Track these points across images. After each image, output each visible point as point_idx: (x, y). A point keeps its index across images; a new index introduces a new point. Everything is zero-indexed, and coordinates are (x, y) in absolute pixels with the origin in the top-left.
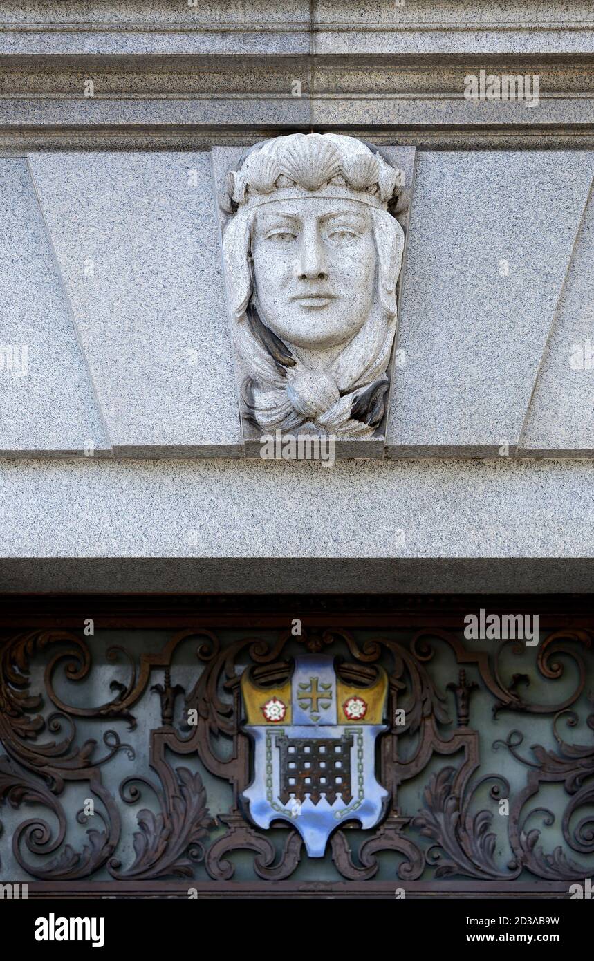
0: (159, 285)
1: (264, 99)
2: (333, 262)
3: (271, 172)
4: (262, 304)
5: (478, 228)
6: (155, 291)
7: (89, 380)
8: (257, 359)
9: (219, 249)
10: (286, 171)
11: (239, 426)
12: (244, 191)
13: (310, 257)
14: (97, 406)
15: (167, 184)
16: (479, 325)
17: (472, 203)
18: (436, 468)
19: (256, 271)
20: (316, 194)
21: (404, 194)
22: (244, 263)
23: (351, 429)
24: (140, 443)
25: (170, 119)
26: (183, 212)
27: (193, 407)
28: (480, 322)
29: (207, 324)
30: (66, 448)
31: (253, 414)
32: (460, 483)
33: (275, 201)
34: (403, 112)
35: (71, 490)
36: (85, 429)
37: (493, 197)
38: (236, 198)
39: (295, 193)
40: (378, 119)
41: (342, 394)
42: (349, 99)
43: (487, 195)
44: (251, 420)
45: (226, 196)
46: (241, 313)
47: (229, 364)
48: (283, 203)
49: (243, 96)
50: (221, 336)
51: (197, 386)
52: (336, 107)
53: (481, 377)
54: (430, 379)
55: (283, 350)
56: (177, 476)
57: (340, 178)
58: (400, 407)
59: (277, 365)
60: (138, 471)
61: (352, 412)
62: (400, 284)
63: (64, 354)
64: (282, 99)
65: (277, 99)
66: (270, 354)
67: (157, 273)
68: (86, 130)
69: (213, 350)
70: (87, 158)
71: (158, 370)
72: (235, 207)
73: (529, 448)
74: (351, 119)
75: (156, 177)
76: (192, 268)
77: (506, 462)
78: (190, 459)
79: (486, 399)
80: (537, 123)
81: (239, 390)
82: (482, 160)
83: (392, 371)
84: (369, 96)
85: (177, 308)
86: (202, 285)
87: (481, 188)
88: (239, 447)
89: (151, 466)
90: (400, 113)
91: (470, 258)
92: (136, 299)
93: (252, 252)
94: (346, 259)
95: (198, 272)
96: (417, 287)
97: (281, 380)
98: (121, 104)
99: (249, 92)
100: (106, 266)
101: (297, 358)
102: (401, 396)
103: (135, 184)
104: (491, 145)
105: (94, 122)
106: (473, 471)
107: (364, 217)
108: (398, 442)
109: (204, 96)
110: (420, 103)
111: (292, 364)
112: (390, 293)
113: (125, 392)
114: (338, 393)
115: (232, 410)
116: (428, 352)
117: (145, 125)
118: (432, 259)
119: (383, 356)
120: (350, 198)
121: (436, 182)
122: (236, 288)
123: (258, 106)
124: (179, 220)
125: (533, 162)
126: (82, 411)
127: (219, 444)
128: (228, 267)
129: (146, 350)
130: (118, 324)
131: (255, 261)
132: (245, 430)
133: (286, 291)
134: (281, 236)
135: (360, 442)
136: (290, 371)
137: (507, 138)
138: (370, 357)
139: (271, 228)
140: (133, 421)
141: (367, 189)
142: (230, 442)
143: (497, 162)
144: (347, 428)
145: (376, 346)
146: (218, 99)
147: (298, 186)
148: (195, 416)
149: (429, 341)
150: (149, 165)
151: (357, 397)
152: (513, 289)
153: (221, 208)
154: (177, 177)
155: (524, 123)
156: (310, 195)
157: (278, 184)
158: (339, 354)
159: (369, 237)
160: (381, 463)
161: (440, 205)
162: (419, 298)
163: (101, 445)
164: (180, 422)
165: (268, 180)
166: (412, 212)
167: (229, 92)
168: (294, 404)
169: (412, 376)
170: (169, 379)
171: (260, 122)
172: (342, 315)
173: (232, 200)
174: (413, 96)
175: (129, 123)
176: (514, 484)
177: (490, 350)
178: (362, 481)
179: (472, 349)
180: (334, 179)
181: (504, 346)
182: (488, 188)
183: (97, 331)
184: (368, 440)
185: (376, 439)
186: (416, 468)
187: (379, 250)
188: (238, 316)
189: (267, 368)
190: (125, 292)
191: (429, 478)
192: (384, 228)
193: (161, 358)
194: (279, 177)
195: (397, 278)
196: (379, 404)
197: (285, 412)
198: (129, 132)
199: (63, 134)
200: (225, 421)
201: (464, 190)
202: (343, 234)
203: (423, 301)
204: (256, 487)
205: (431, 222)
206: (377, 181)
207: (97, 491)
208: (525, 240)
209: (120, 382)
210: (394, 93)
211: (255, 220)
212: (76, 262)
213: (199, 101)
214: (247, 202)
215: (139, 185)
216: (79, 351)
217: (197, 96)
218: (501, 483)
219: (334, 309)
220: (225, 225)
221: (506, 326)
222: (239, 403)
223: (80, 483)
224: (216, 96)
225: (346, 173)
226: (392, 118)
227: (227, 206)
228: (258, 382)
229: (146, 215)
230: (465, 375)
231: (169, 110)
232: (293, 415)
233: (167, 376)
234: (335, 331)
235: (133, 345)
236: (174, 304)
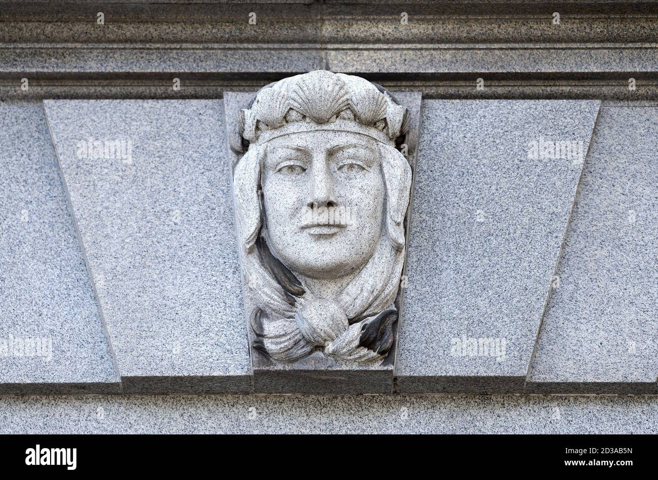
0: (170, 223)
1: (275, 49)
2: (341, 192)
3: (281, 106)
4: (271, 234)
5: (484, 170)
6: (167, 228)
7: (100, 316)
8: (266, 289)
9: (229, 188)
10: (296, 104)
11: (248, 357)
12: (254, 127)
13: (319, 186)
14: (106, 339)
15: (180, 129)
16: (486, 261)
17: (477, 147)
18: (444, 403)
19: (266, 203)
20: (325, 127)
21: (411, 134)
22: (254, 195)
23: (360, 357)
24: (149, 374)
25: (184, 67)
26: (195, 155)
27: (202, 338)
28: (487, 258)
29: (218, 259)
30: (75, 381)
31: (262, 342)
32: (469, 418)
33: (285, 135)
34: (409, 62)
35: (79, 425)
36: (94, 362)
37: (498, 141)
38: (248, 135)
39: (304, 126)
40: (385, 67)
41: (352, 322)
42: (357, 49)
43: (492, 139)
44: (259, 348)
45: (237, 135)
46: (251, 244)
47: (239, 298)
48: (293, 136)
49: (255, 46)
50: (232, 271)
51: (206, 318)
52: (345, 57)
53: (488, 310)
54: (438, 312)
55: (293, 280)
56: (186, 411)
57: (348, 112)
58: (408, 339)
59: (286, 294)
60: (147, 407)
61: (361, 339)
62: (408, 219)
63: (75, 290)
64: (293, 49)
65: (288, 49)
66: (279, 283)
67: (168, 212)
68: (102, 79)
69: (223, 284)
70: (102, 104)
71: (168, 303)
72: (245, 145)
73: (537, 381)
74: (359, 67)
75: (169, 122)
76: (204, 207)
77: (515, 397)
78: (199, 394)
79: (494, 331)
80: (539, 71)
81: (248, 320)
82: (486, 107)
83: (400, 302)
84: (377, 46)
85: (188, 244)
86: (213, 223)
87: (486, 133)
88: (247, 378)
89: (160, 402)
90: (406, 63)
91: (476, 198)
92: (147, 235)
93: (262, 185)
94: (355, 190)
95: (209, 210)
96: (424, 224)
97: (290, 310)
98: (136, 53)
99: (260, 42)
100: (118, 205)
101: (306, 288)
102: (410, 329)
103: (148, 128)
104: (494, 95)
105: (109, 69)
106: (481, 406)
107: (372, 151)
108: (407, 373)
109: (216, 46)
110: (425, 53)
111: (301, 293)
112: (398, 224)
113: (136, 324)
114: (347, 321)
115: (241, 341)
116: (435, 286)
117: (159, 73)
118: (439, 199)
119: (391, 287)
120: (358, 131)
121: (441, 127)
122: (246, 220)
123: (269, 56)
124: (191, 162)
125: (536, 109)
126: (92, 344)
127: (228, 374)
128: (238, 201)
129: (156, 284)
130: (130, 260)
131: (265, 194)
132: (254, 359)
133: (295, 220)
134: (291, 168)
135: (369, 371)
136: (300, 300)
137: (510, 88)
138: (379, 287)
139: (281, 160)
140: (142, 352)
141: (375, 124)
142: (239, 373)
143: (500, 109)
144: (356, 356)
145: (385, 275)
146: (230, 49)
147: (308, 120)
148: (204, 348)
149: (437, 276)
150: (162, 111)
151: (366, 325)
152: (518, 226)
153: (233, 149)
154: (189, 122)
155: (527, 71)
156: (319, 128)
157: (288, 118)
158: (348, 284)
159: (378, 171)
160: (390, 398)
161: (446, 149)
162: (426, 235)
163: (110, 378)
164: (189, 354)
165: (278, 114)
166: (419, 155)
167: (241, 41)
168: (303, 331)
169: (420, 309)
170: (179, 312)
171: (271, 70)
172: (351, 244)
173: (243, 139)
174: (419, 46)
175: (143, 71)
176: (523, 420)
177: (497, 284)
178: (371, 416)
179: (480, 284)
180: (342, 113)
181: (512, 280)
182: (493, 132)
183: (108, 267)
184: (377, 369)
185: (385, 368)
186: (425, 403)
187: (388, 183)
188: (248, 247)
189: (276, 297)
190: (136, 230)
191: (438, 413)
192: (392, 161)
193: (171, 291)
194: (288, 112)
195: (405, 211)
196: (388, 333)
197: (294, 339)
198: (144, 81)
199: (79, 84)
200: (234, 352)
201: (469, 135)
202: (351, 166)
203: (430, 237)
204: (265, 422)
205: (438, 164)
206: (385, 116)
207: (105, 426)
208: (529, 182)
209: (130, 316)
210: (400, 43)
211: (266, 155)
212: (89, 201)
213: (212, 51)
214: (257, 138)
215: (152, 129)
216: (90, 286)
217: (210, 45)
218: (510, 419)
219: (343, 238)
220: (235, 165)
221: (513, 262)
222: (248, 335)
223: (89, 418)
224: (228, 46)
225: (354, 106)
226: (398, 66)
227: (238, 145)
228: (267, 312)
229: (159, 157)
230: (473, 308)
231: (183, 59)
232: (302, 343)
233: (177, 309)
234: (343, 259)
235: (144, 279)
236: (184, 241)
